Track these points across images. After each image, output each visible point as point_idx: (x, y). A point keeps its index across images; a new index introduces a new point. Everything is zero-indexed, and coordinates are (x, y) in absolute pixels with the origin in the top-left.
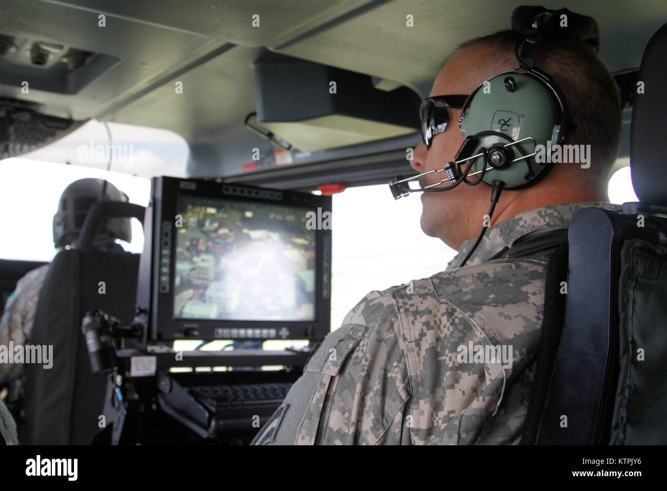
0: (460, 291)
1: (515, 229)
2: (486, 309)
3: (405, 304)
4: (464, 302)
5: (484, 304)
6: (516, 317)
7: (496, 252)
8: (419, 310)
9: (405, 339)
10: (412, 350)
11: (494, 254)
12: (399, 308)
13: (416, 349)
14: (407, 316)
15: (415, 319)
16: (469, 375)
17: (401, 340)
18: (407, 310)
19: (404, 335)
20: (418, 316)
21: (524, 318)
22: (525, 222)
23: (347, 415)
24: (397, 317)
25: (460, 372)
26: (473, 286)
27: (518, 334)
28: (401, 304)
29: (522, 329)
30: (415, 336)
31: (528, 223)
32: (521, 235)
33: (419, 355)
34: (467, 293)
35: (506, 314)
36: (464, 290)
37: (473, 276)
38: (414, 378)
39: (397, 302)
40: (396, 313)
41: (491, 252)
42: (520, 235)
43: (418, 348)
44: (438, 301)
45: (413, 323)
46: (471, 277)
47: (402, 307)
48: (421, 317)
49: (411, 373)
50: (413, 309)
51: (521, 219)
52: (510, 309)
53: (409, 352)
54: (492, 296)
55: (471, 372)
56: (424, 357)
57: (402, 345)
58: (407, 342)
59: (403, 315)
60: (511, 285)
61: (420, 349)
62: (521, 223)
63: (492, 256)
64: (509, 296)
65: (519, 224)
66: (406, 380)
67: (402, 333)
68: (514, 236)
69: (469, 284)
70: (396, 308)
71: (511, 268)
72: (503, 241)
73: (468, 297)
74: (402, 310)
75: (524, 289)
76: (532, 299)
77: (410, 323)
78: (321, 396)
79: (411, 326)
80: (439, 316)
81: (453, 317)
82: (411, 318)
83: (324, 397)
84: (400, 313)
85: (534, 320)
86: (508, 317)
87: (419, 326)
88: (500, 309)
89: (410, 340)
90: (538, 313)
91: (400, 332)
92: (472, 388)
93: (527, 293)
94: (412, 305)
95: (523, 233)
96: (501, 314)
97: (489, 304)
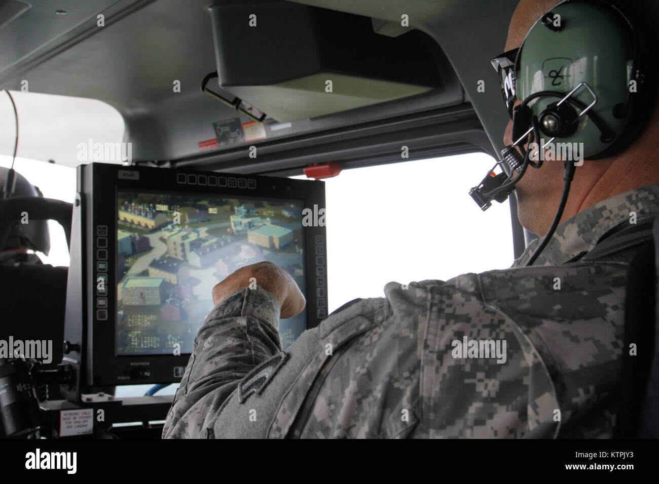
0: (517, 298)
1: (598, 223)
2: (547, 324)
3: (442, 302)
4: (519, 312)
5: (546, 317)
6: (586, 340)
7: (573, 255)
8: (457, 313)
9: (426, 346)
10: (431, 362)
11: (572, 257)
12: (432, 305)
13: (436, 363)
14: (439, 317)
15: (447, 324)
16: (507, 410)
17: (420, 347)
18: (441, 311)
19: (426, 340)
20: (452, 321)
21: (597, 343)
22: (611, 212)
23: (333, 407)
24: (426, 315)
25: (496, 405)
26: (534, 294)
27: (585, 365)
28: (436, 301)
29: (590, 359)
30: (439, 346)
31: (614, 213)
32: (607, 231)
33: (437, 371)
34: (525, 301)
35: (574, 333)
36: (522, 296)
37: (536, 279)
38: (426, 400)
39: (433, 298)
40: (426, 310)
41: (568, 255)
42: (605, 229)
43: (439, 362)
44: (484, 307)
45: (443, 328)
46: (533, 280)
47: (436, 305)
48: (455, 323)
49: (424, 393)
50: (449, 311)
51: (604, 208)
52: (580, 328)
53: (427, 364)
54: (558, 307)
55: (510, 407)
56: (444, 375)
57: (421, 352)
58: (427, 352)
59: (434, 315)
60: (585, 293)
61: (441, 364)
62: (606, 214)
63: (568, 260)
64: (581, 309)
65: (602, 216)
66: (416, 401)
67: (425, 338)
68: (598, 232)
69: (530, 290)
70: (428, 304)
71: (589, 272)
72: (582, 240)
73: (525, 306)
74: (435, 309)
75: (602, 300)
76: (612, 314)
77: (440, 327)
78: (312, 373)
79: (439, 332)
80: (480, 327)
81: (498, 330)
82: (442, 322)
83: (315, 375)
84: (431, 311)
85: (610, 347)
86: (575, 339)
87: (449, 333)
88: (565, 327)
89: (432, 350)
90: (617, 337)
91: (422, 336)
92: (507, 428)
93: (605, 305)
94: (450, 306)
95: (608, 227)
96: (566, 333)
97: (552, 318)
